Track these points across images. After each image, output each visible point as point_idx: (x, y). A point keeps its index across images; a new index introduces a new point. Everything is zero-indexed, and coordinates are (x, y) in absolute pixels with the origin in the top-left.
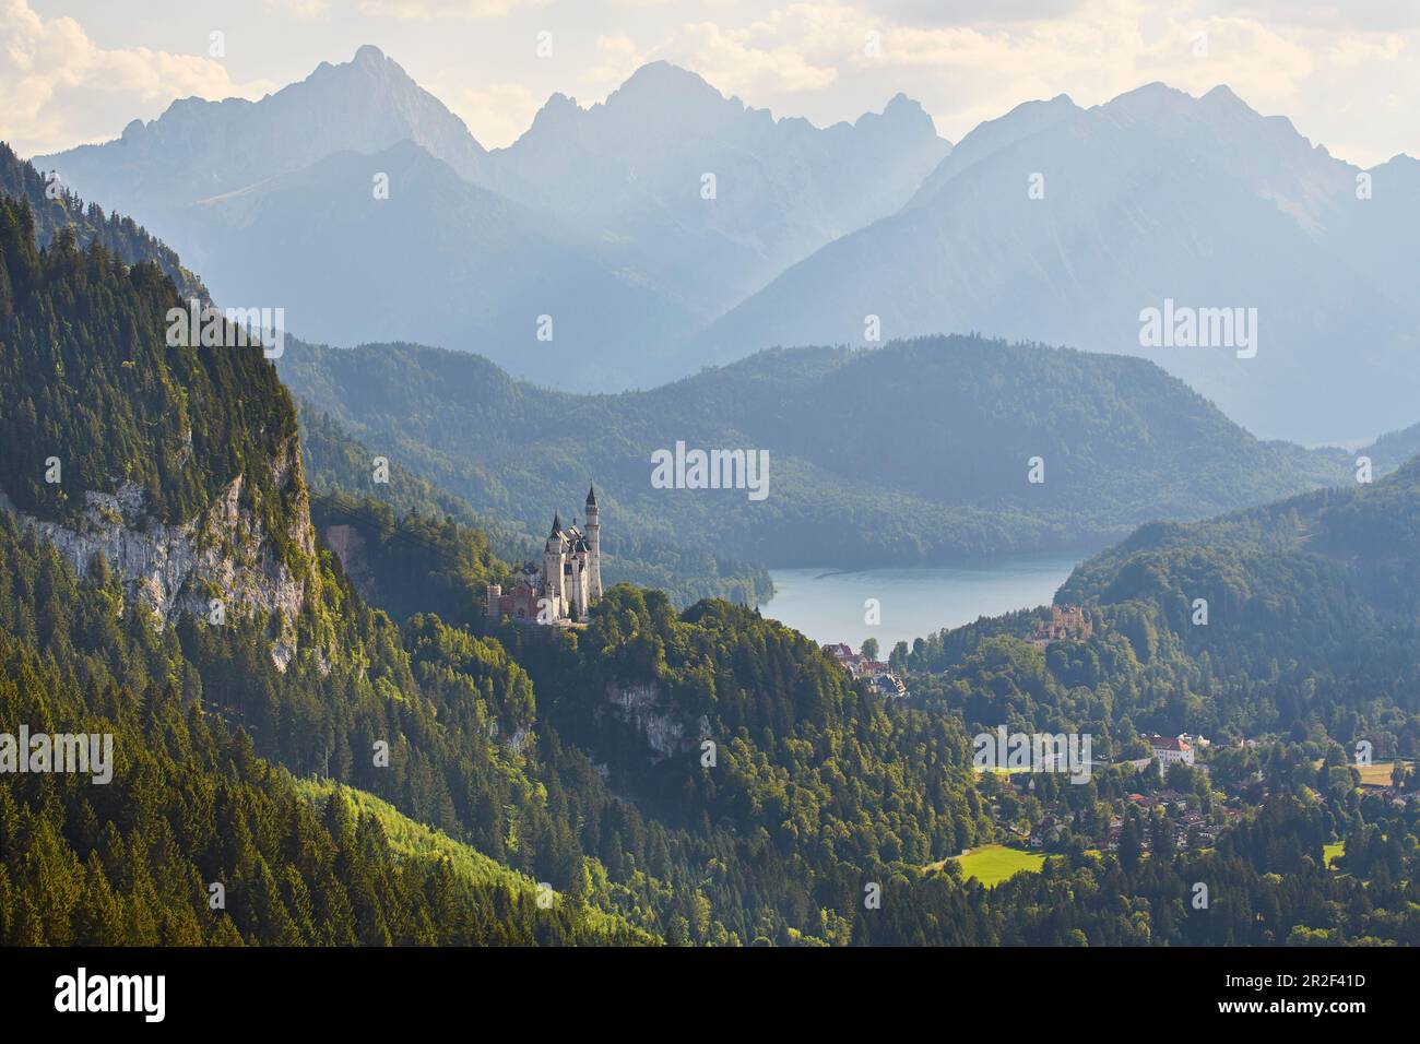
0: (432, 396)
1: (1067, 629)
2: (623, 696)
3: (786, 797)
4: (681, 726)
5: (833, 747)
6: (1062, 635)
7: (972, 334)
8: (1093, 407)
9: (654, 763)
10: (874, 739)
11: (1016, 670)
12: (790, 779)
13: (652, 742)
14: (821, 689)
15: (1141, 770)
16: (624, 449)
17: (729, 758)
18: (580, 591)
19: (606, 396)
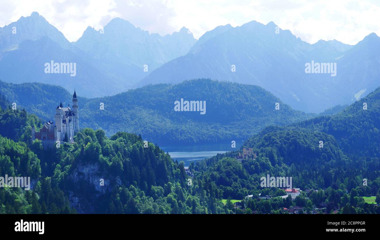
0: (45, 98)
1: (248, 156)
2: (84, 169)
3: (153, 209)
4: (108, 181)
5: (172, 189)
6: (247, 157)
7: (208, 78)
8: (245, 99)
9: (97, 196)
10: (188, 187)
11: (234, 168)
12: (154, 202)
13: (97, 188)
14: (166, 167)
15: (286, 199)
16: (104, 113)
17: (129, 193)
18: (69, 131)
19: (99, 98)
